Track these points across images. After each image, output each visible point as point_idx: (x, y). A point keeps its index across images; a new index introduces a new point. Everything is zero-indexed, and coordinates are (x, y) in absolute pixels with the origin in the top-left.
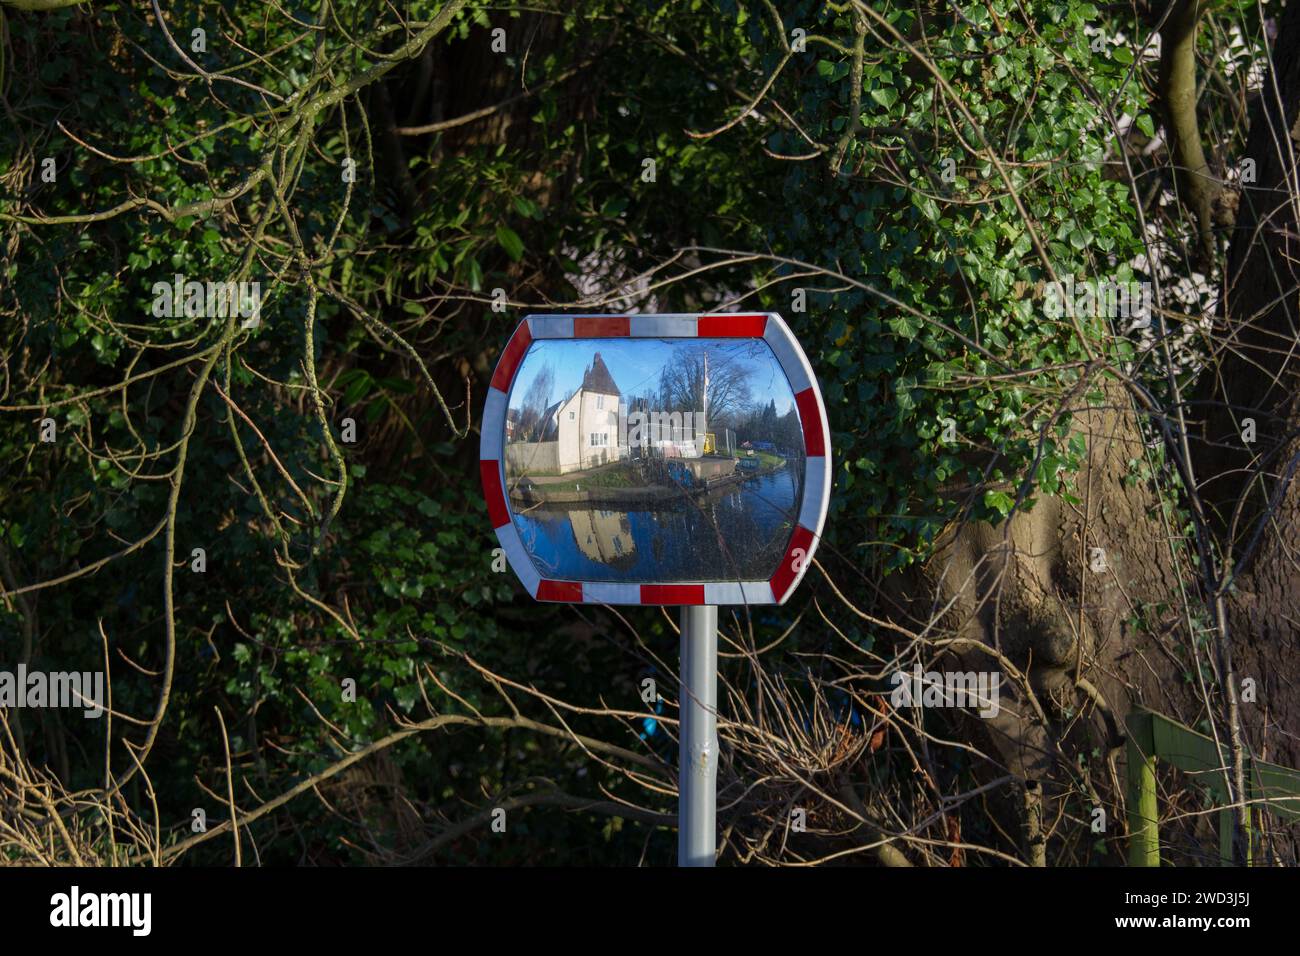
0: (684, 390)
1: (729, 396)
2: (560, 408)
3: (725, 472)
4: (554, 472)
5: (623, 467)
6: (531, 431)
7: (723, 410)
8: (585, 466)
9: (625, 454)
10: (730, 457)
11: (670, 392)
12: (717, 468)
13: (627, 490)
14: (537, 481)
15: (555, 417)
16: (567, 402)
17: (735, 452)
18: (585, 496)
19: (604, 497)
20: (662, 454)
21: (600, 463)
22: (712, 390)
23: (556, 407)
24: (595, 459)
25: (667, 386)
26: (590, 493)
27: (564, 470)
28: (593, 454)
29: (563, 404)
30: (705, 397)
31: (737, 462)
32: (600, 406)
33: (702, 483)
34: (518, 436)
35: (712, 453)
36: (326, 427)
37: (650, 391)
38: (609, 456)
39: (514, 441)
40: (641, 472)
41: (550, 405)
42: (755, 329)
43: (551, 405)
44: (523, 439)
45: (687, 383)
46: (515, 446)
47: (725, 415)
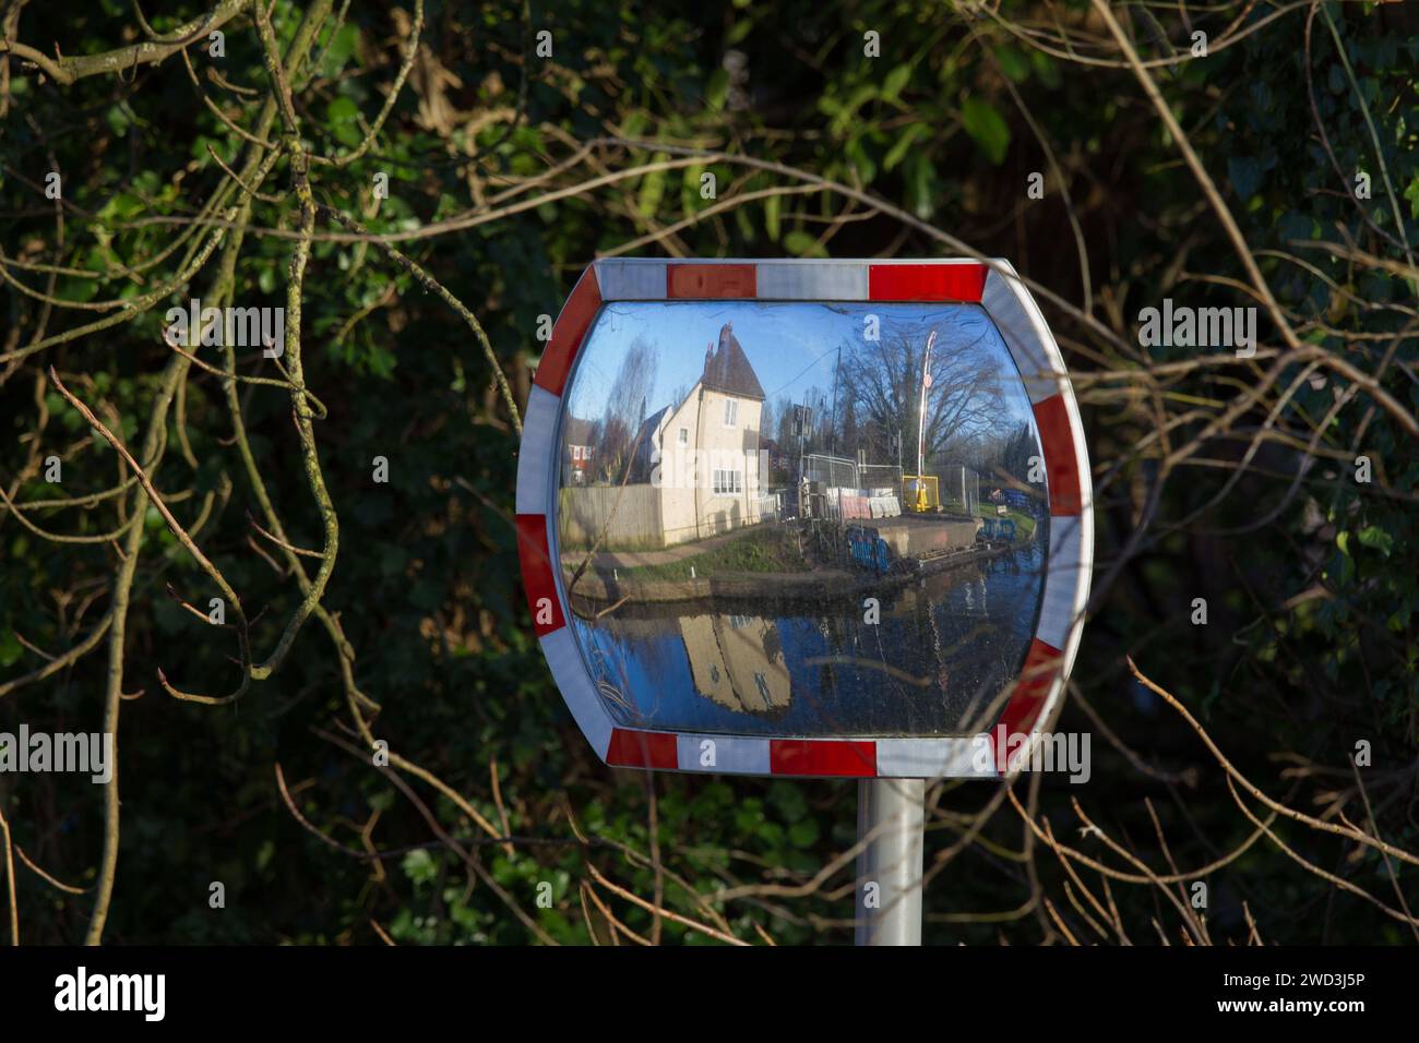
0: (881, 393)
1: (973, 405)
2: (665, 420)
3: (957, 543)
4: (655, 543)
5: (766, 532)
6: (618, 463)
7: (959, 431)
8: (704, 532)
9: (770, 510)
10: (967, 518)
11: (854, 395)
12: (941, 537)
13: (775, 577)
14: (626, 561)
15: (655, 437)
16: (676, 410)
17: (976, 508)
18: (704, 588)
19: (736, 590)
20: (837, 512)
21: (729, 525)
22: (938, 395)
23: (657, 418)
24: (720, 519)
25: (847, 383)
26: (714, 583)
27: (671, 538)
28: (718, 510)
29: (669, 413)
30: (923, 409)
31: (980, 525)
32: (730, 419)
33: (910, 564)
34: (594, 473)
35: (934, 509)
36: (312, 453)
37: (815, 391)
38: (743, 514)
39: (589, 482)
40: (799, 544)
41: (649, 415)
42: (967, 288)
43: (650, 413)
44: (604, 478)
45: (886, 382)
46: (593, 492)
47: (963, 440)
